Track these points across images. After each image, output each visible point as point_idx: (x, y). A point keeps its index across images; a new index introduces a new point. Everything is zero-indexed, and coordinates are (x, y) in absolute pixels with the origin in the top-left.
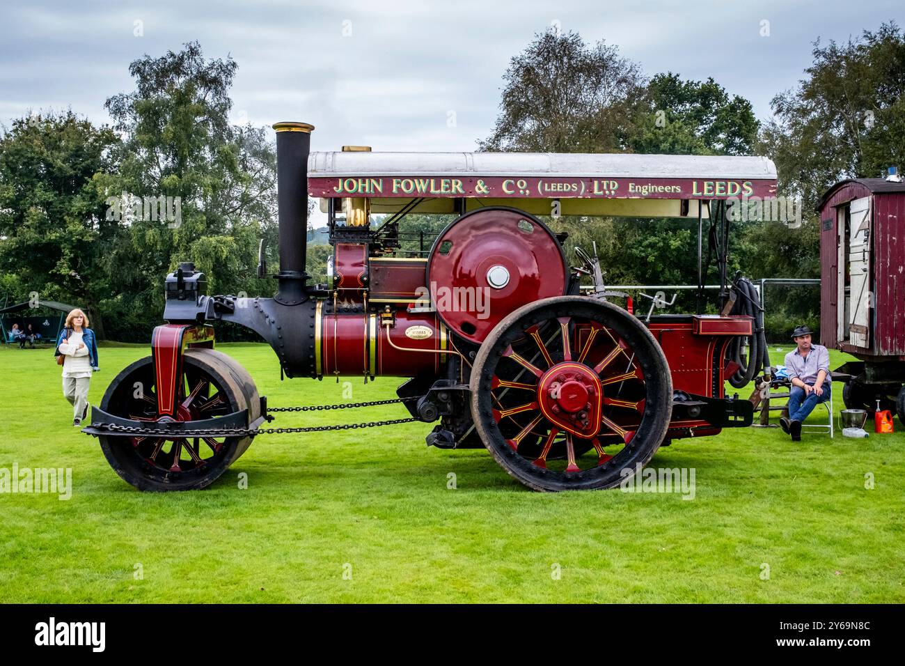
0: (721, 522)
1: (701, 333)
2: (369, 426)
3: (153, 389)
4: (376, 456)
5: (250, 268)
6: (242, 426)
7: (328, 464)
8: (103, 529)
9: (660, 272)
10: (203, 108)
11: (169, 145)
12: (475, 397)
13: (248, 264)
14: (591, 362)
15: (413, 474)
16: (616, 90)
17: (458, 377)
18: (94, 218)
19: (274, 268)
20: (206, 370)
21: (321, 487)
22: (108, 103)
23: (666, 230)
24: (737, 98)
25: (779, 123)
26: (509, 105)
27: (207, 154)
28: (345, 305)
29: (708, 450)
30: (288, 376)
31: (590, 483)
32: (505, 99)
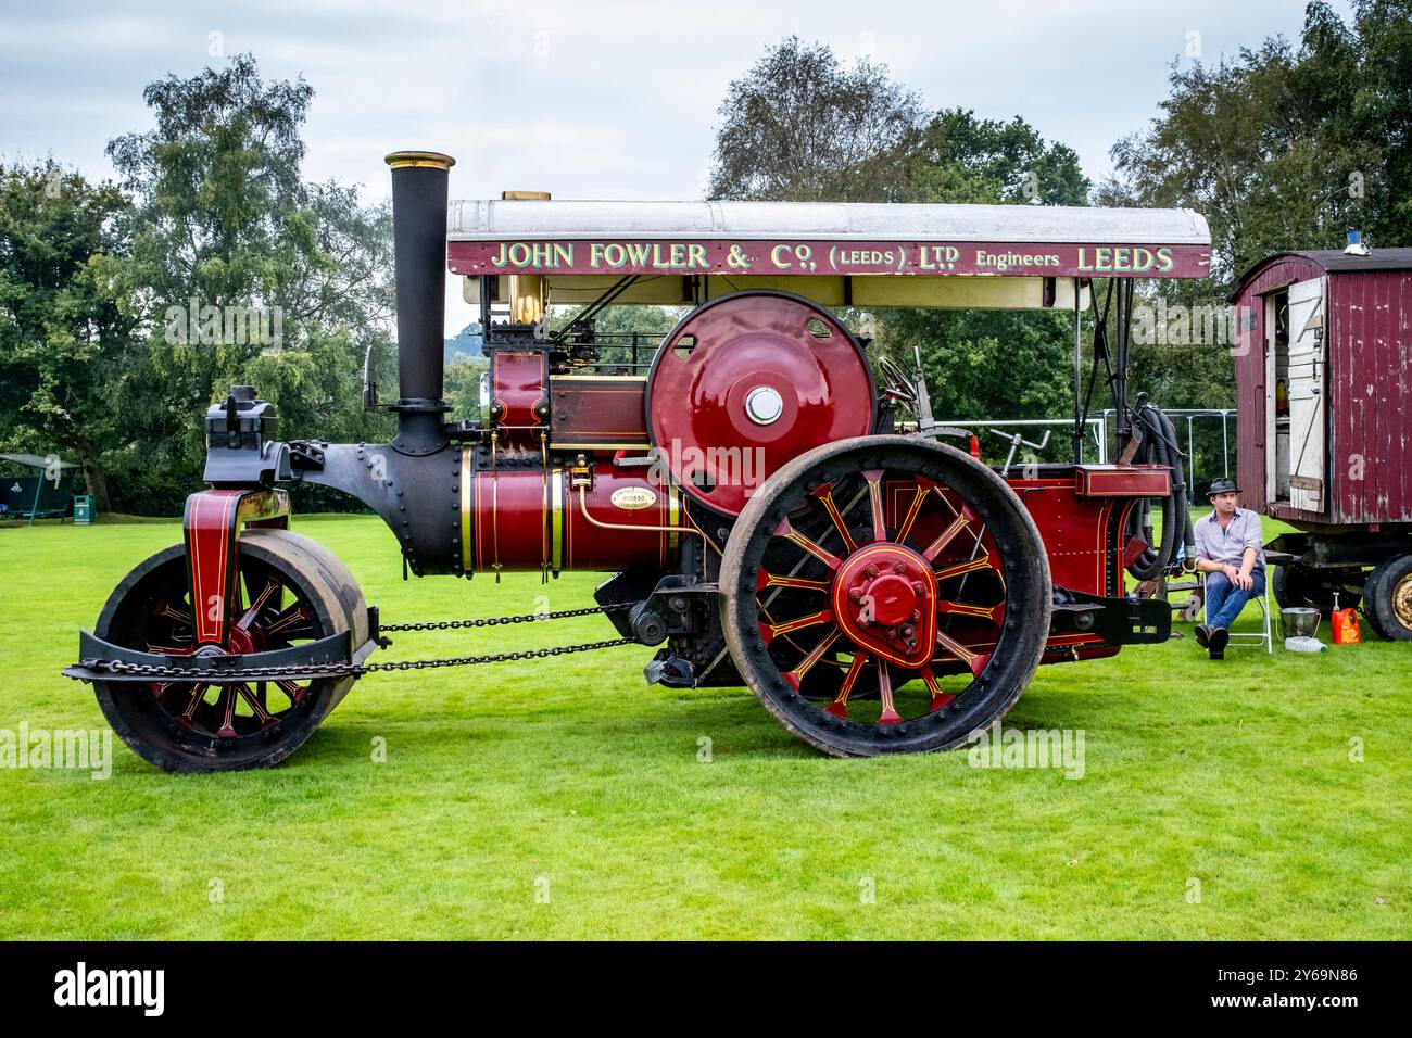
0: (1151, 807)
1: (1090, 493)
2: (553, 654)
3: (187, 598)
4: (559, 700)
5: (336, 400)
6: (341, 659)
7: (482, 715)
8: (101, 848)
9: (954, 400)
10: (260, 157)
11: (209, 212)
12: (732, 604)
13: (333, 395)
14: (919, 543)
15: (625, 730)
16: (886, 131)
17: (698, 571)
18: (91, 326)
19: (390, 394)
20: (276, 565)
21: (474, 757)
22: (111, 148)
23: (963, 339)
24: (1057, 146)
25: (1122, 181)
26: (727, 152)
27: (268, 226)
28: (511, 454)
29: (1087, 679)
30: (415, 573)
31: (919, 740)
32: (722, 143)
